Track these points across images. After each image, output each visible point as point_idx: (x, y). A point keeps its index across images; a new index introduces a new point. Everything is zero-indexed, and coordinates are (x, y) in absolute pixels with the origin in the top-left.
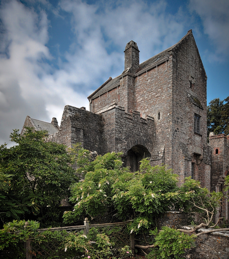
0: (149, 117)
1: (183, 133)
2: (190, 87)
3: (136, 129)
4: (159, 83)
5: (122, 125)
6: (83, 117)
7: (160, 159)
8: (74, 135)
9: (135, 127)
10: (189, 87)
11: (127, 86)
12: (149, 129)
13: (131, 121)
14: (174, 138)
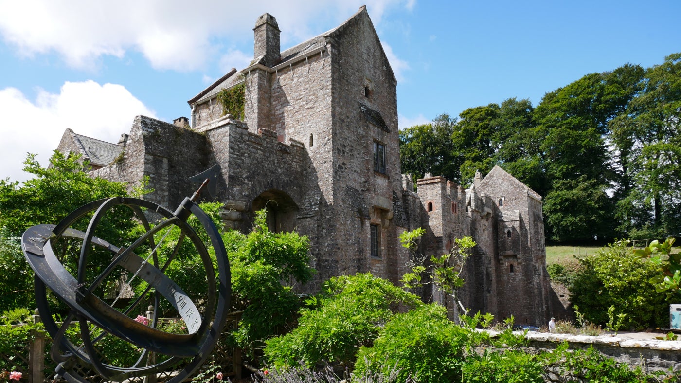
0: (295, 141)
1: (355, 171)
2: (365, 94)
3: (270, 161)
4: (311, 86)
5: (242, 153)
6: (169, 136)
7: (313, 216)
8: (150, 168)
9: (267, 157)
10: (363, 95)
11: (257, 87)
12: (295, 162)
13: (259, 147)
14: (338, 180)
